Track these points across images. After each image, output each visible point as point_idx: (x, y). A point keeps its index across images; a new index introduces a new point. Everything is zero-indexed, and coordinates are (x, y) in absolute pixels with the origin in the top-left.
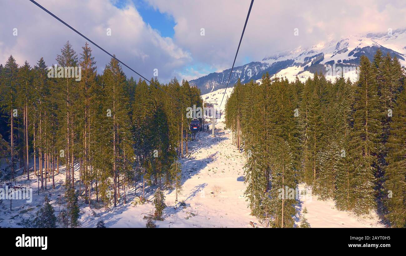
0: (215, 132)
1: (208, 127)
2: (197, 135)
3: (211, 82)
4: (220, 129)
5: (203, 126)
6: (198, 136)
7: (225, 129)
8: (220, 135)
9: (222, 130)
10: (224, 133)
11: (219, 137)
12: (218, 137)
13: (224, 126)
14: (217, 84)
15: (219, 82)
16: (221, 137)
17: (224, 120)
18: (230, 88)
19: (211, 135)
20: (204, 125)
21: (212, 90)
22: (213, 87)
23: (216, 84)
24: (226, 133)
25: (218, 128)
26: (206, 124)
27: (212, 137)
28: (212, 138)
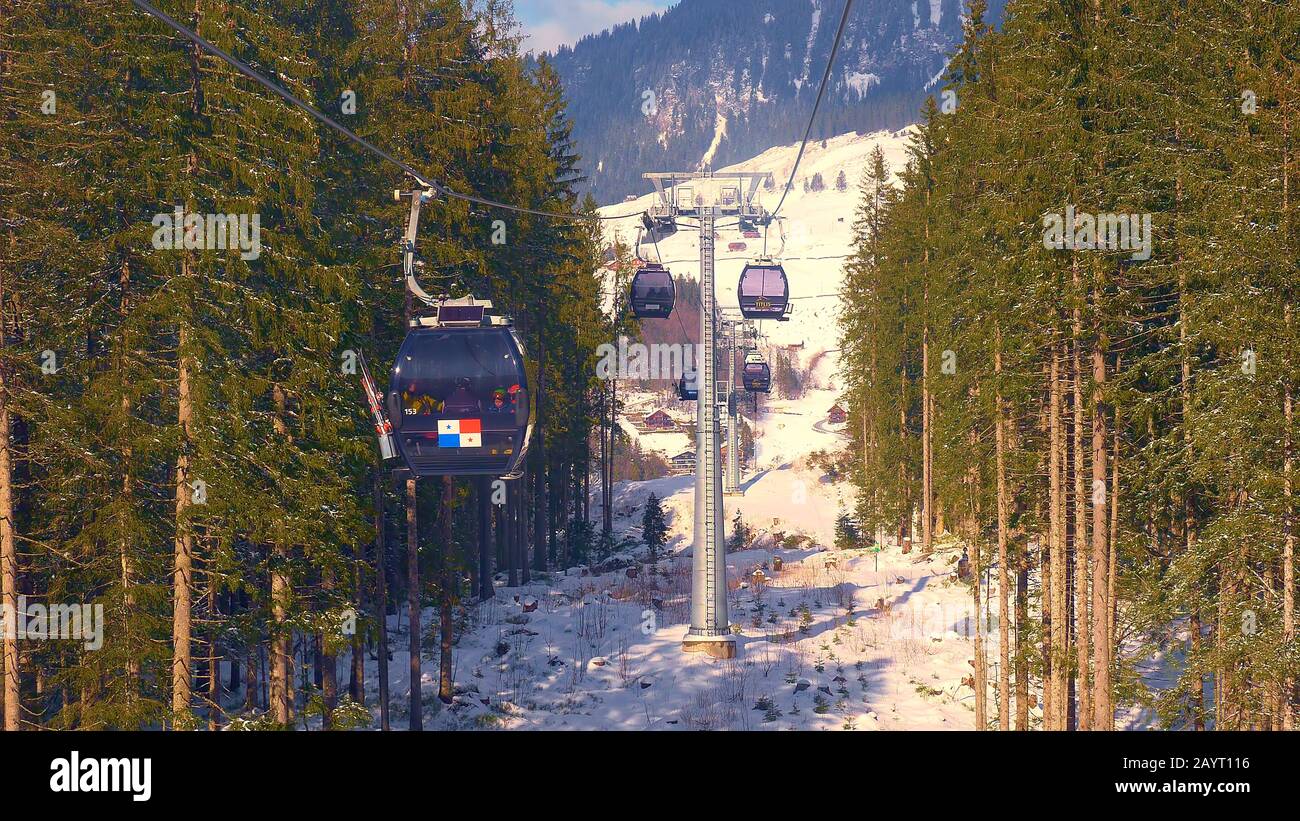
0: (726, 595)
1: (655, 522)
2: (491, 635)
3: (700, 79)
4: (793, 542)
5: (607, 507)
6: (501, 649)
7: (849, 536)
8: (796, 625)
9: (818, 559)
10: (843, 594)
11: (790, 667)
12: (773, 653)
13: (835, 512)
14: (754, 100)
15: (778, 84)
16: (813, 650)
17: (834, 441)
18: (880, 134)
19: (678, 632)
20: (607, 494)
21: (708, 156)
22: (721, 128)
23: (746, 96)
24: (867, 598)
25: (761, 527)
26: (632, 485)
27: (693, 657)
28: (691, 671)
